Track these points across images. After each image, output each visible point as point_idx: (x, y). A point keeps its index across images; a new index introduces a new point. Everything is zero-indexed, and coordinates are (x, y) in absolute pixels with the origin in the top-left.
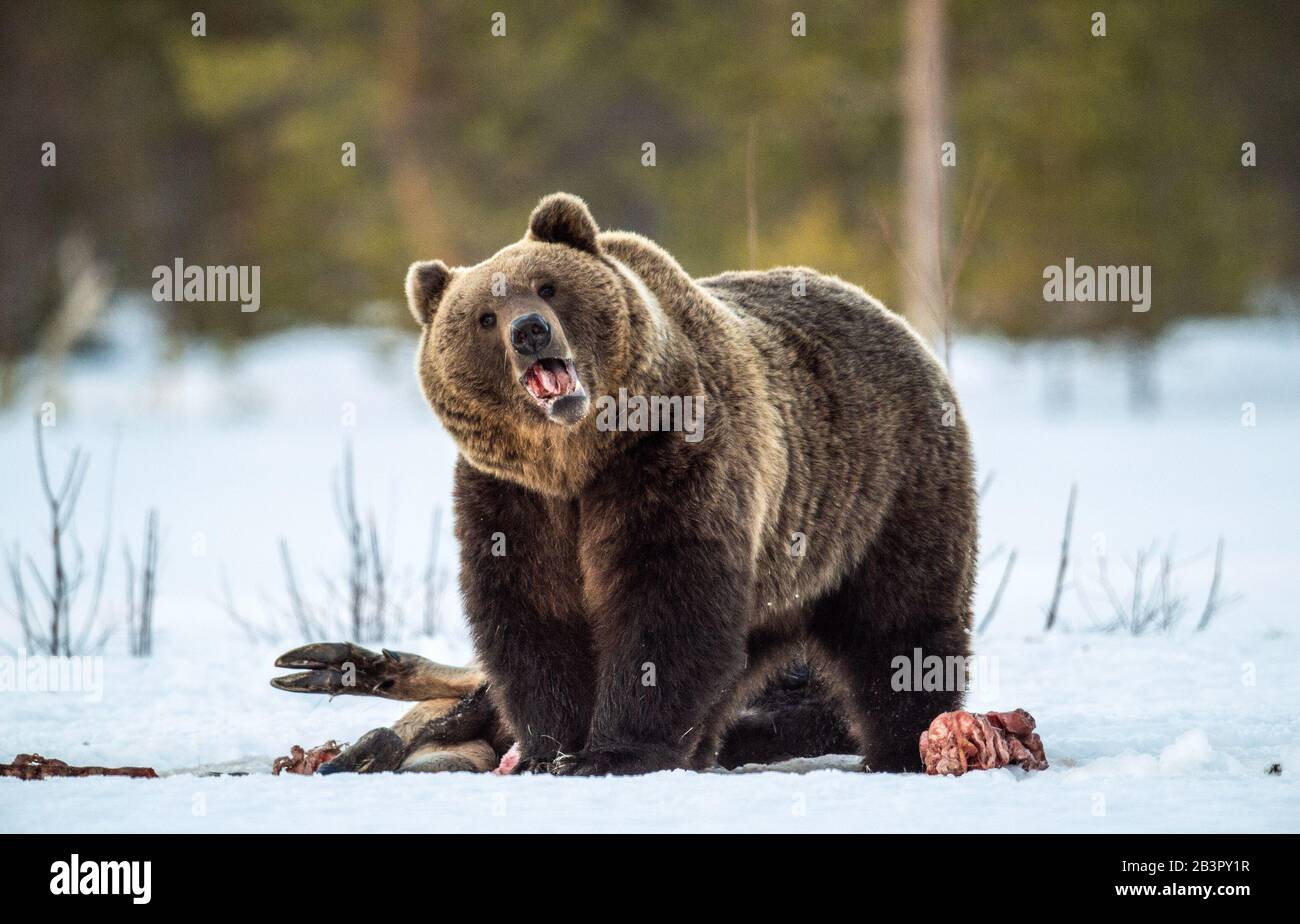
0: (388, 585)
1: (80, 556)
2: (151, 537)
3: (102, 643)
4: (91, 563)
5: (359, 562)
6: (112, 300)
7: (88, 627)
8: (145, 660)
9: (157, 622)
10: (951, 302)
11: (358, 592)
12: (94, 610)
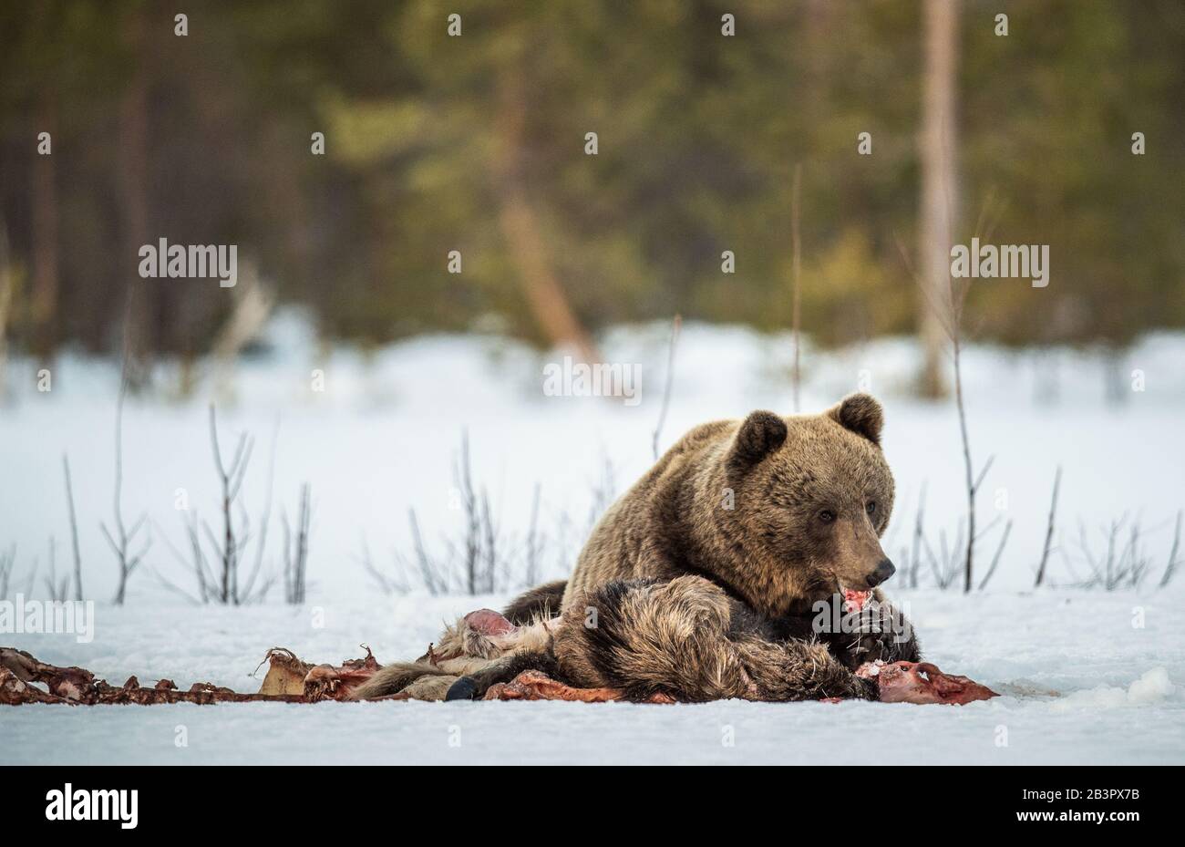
0: (498, 546)
1: (246, 521)
2: (304, 506)
3: (263, 592)
4: (255, 526)
5: (474, 527)
6: (273, 312)
7: (252, 580)
8: (298, 607)
9: (309, 576)
10: (959, 316)
11: (473, 552)
12: (257, 566)
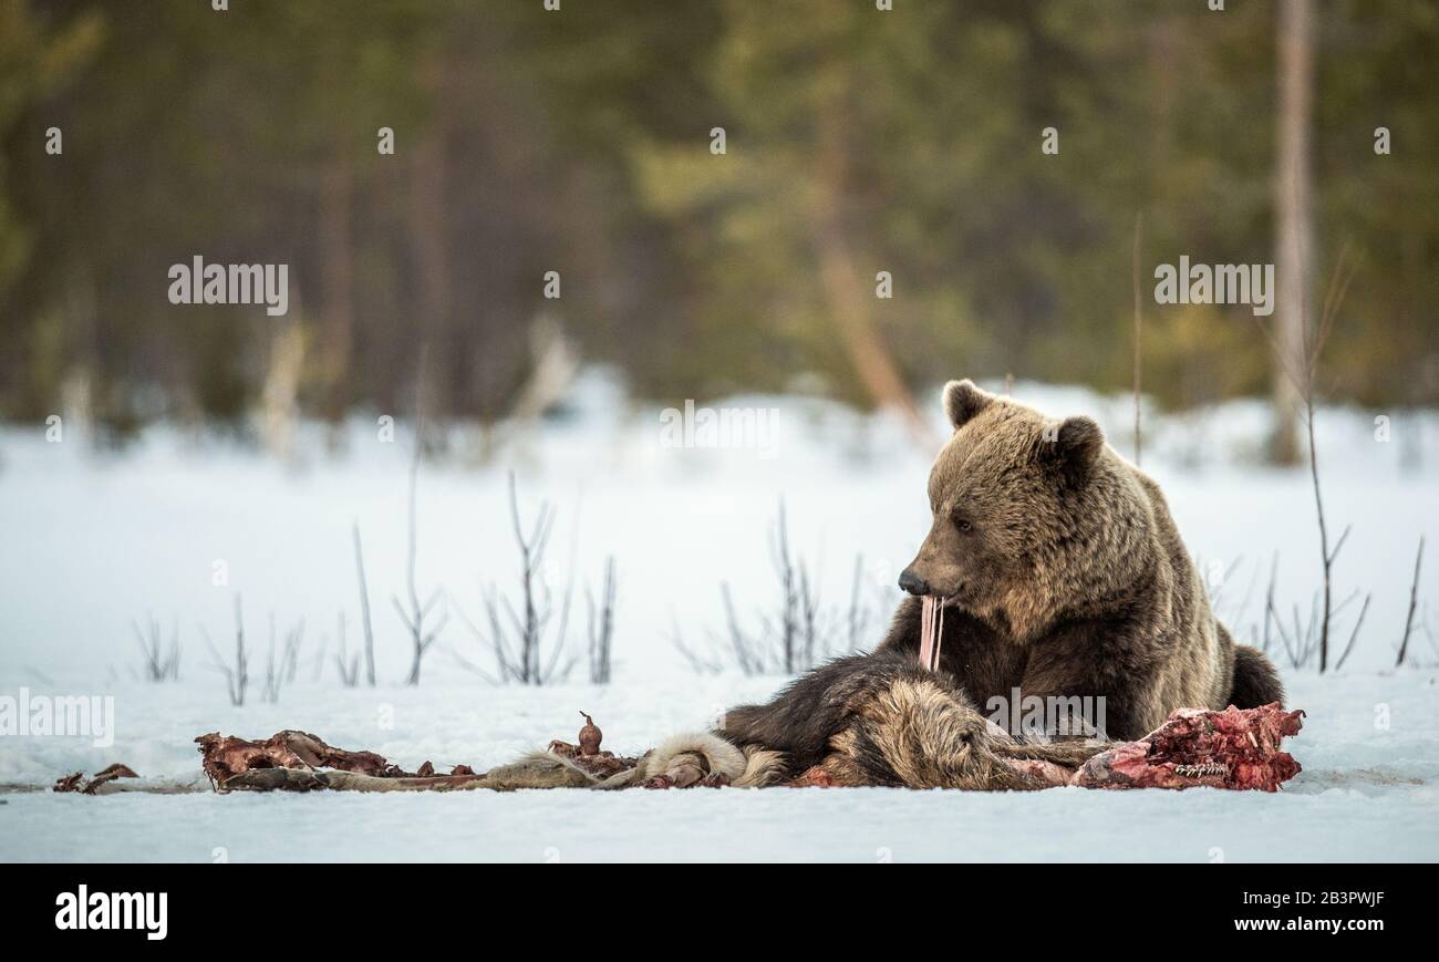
0: (816, 622)
1: (548, 595)
2: (610, 580)
3: (566, 672)
4: (557, 601)
5: (792, 601)
6: (579, 372)
7: (555, 657)
8: (604, 687)
9: (614, 655)
10: (1313, 375)
11: (790, 628)
12: (560, 644)
